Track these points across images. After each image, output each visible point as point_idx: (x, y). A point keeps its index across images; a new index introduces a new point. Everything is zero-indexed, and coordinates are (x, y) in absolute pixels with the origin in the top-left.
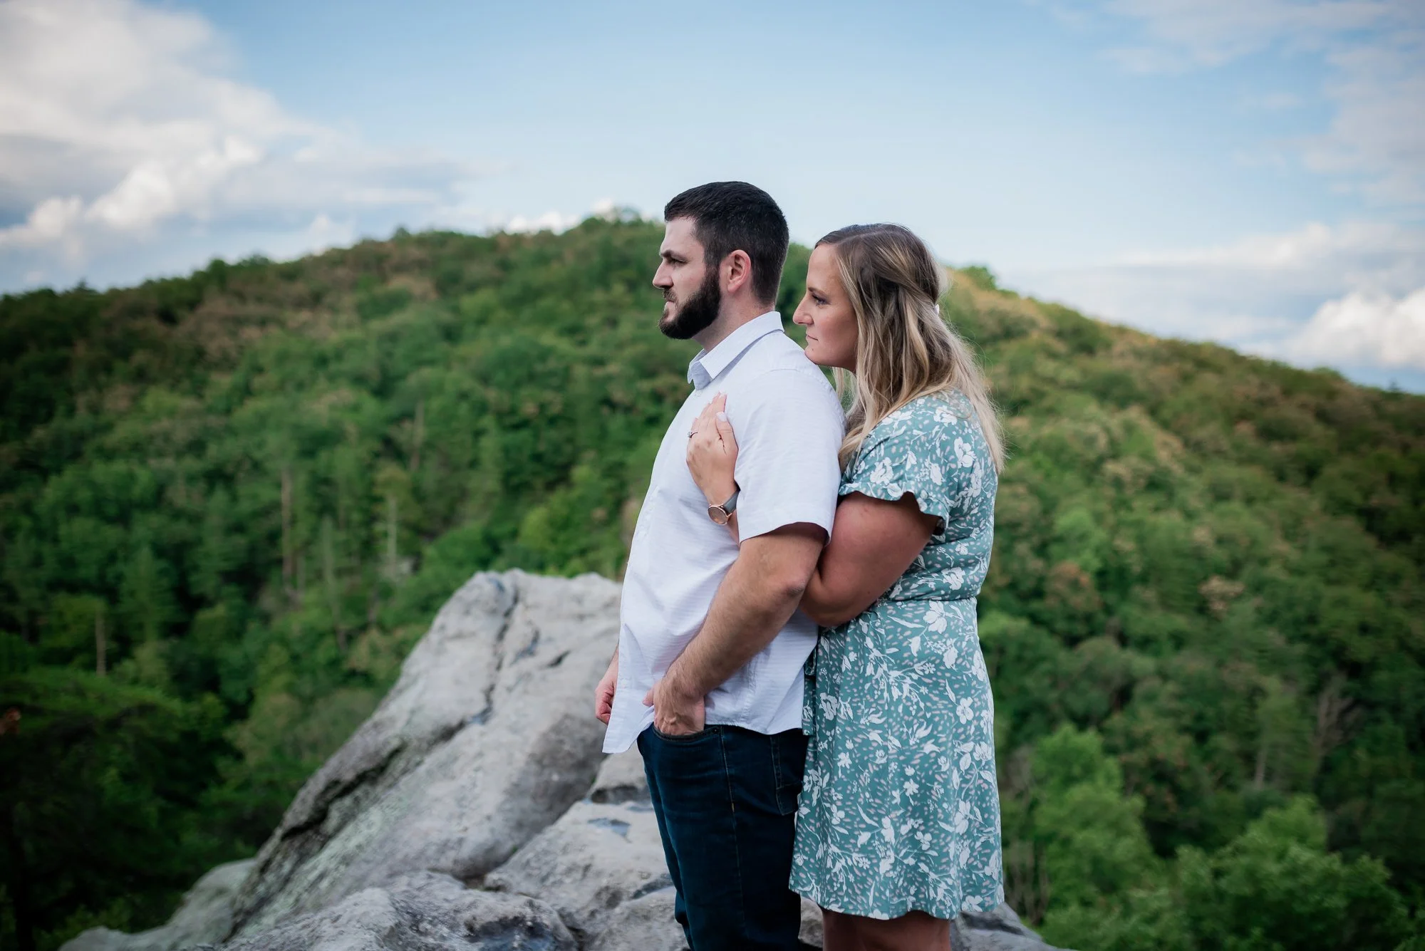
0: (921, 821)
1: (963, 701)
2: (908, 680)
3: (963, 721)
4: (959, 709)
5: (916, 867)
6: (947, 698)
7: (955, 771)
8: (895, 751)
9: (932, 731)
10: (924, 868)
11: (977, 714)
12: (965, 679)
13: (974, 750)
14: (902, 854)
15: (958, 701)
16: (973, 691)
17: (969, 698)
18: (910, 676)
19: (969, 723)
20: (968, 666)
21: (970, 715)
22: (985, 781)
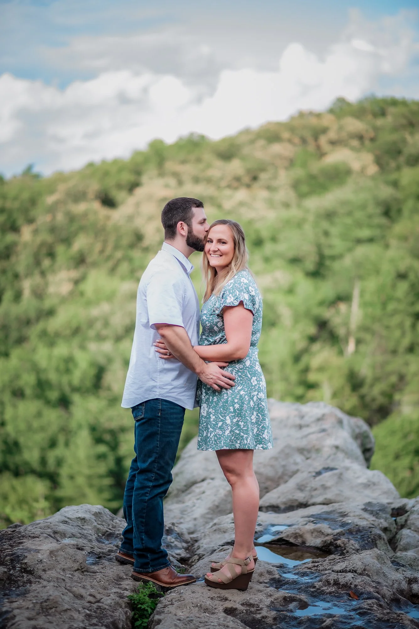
0: (240, 418)
1: (253, 378)
2: (234, 371)
3: (254, 384)
4: (252, 380)
5: (239, 434)
6: (248, 376)
7: (252, 401)
8: (230, 394)
9: (243, 387)
10: (242, 434)
11: (258, 382)
12: (253, 371)
13: (258, 394)
14: (234, 428)
15: (251, 378)
16: (257, 375)
17: (255, 377)
18: (235, 369)
19: (256, 385)
20: (254, 366)
21: (256, 383)
22: (263, 405)
